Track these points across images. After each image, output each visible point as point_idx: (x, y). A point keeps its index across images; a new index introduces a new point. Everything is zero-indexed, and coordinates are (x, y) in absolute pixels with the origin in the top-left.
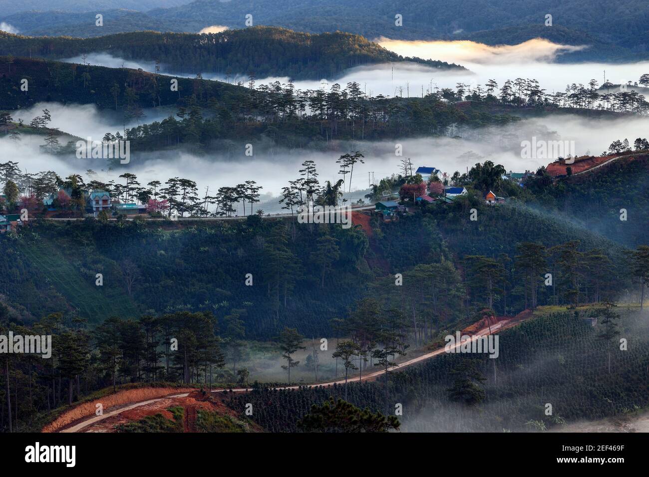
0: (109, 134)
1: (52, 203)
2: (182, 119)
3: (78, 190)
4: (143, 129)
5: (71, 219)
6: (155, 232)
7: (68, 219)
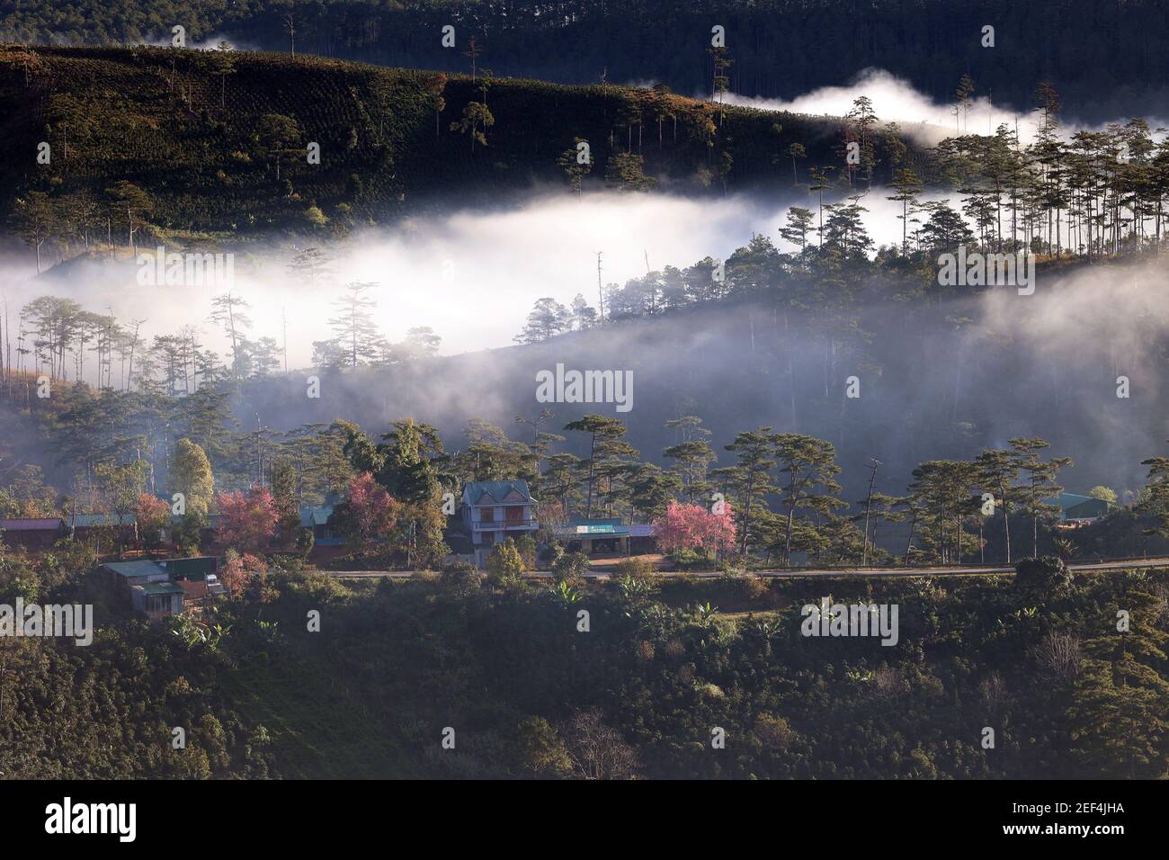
0: (548, 300)
1: (331, 519)
2: (799, 249)
3: (419, 474)
4: (662, 282)
5: (390, 575)
6: (686, 620)
7: (383, 574)
